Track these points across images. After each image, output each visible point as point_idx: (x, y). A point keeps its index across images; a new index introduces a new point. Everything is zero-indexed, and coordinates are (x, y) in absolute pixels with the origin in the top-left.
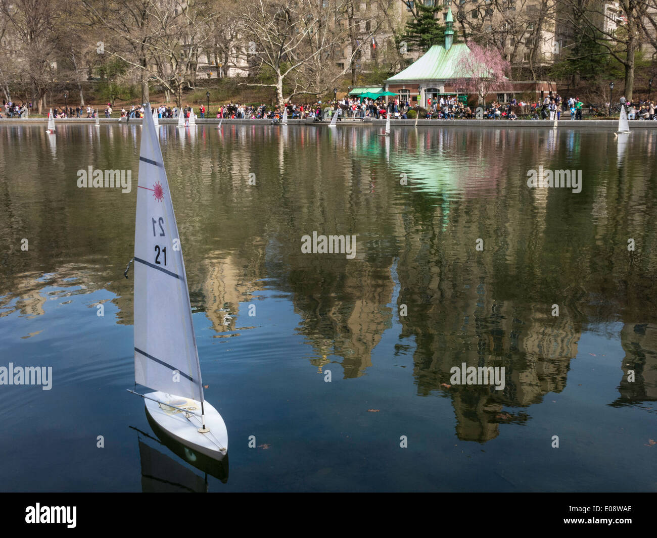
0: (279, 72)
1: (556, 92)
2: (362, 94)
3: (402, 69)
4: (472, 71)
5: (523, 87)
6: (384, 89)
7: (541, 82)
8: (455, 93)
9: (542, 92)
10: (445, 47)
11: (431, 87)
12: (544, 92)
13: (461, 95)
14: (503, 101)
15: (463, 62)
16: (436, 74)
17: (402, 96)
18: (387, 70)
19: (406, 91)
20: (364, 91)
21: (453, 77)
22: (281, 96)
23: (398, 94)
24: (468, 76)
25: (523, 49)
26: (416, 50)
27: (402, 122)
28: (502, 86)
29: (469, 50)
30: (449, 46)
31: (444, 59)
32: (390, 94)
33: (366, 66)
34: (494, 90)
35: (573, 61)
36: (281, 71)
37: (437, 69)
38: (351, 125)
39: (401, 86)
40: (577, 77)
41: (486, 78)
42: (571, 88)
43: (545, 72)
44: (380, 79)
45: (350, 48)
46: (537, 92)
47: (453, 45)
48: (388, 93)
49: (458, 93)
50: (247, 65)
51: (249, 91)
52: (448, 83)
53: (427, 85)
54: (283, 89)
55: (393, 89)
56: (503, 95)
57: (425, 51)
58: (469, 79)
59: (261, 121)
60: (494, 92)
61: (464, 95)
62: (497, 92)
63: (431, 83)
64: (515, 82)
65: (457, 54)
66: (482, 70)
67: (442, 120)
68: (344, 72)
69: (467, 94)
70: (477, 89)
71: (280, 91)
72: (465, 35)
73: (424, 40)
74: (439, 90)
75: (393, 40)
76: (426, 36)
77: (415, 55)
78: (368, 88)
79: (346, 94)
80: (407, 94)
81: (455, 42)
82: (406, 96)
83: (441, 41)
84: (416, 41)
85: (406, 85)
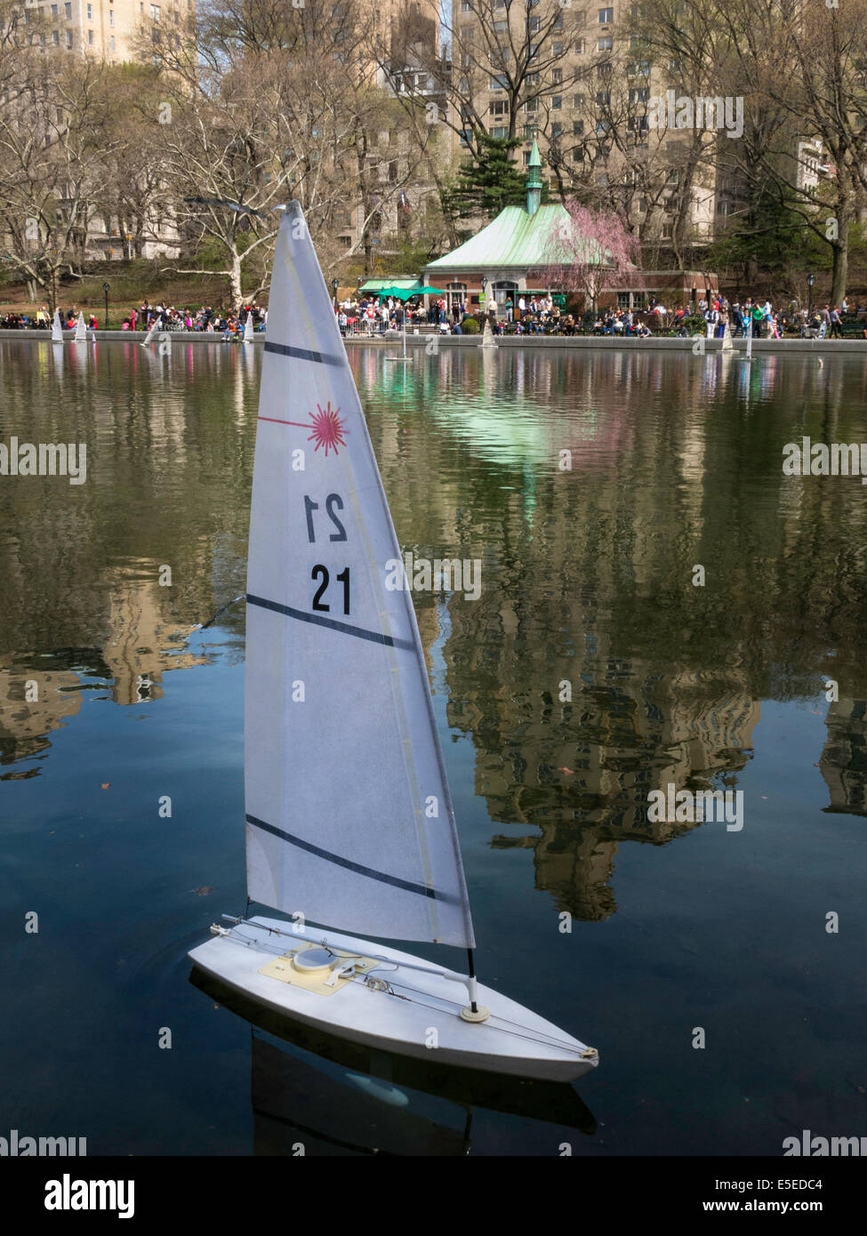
0: (234, 249)
1: (717, 292)
2: (383, 289)
3: (453, 247)
4: (575, 252)
5: (660, 281)
6: (421, 282)
7: (691, 273)
8: (544, 290)
9: (694, 290)
10: (527, 210)
11: (503, 279)
12: (698, 291)
13: (556, 293)
14: (628, 306)
15: (559, 237)
16: (511, 257)
17: (453, 294)
18: (425, 250)
19: (459, 286)
20: (387, 285)
21: (541, 262)
22: (238, 291)
23: (446, 291)
24: (568, 261)
25: (661, 216)
26: (475, 215)
28: (626, 279)
29: (568, 217)
30: (535, 208)
31: (526, 231)
32: (433, 291)
33: (391, 242)
34: (614, 287)
35: (746, 238)
36: (238, 248)
37: (512, 249)
38: (363, 344)
39: (452, 277)
40: (753, 266)
41: (599, 265)
42: (743, 284)
43: (697, 257)
44: (415, 266)
45: (361, 210)
46: (686, 290)
47: (542, 207)
48: (428, 290)
49: (549, 291)
50: (178, 238)
51: (180, 284)
52: (533, 273)
53: (497, 276)
54: (242, 279)
55: (438, 283)
56: (628, 294)
57: (492, 217)
58: (567, 268)
59: (202, 336)
60: (611, 290)
61: (560, 294)
62: (616, 290)
63: (503, 273)
64: (648, 273)
65: (548, 222)
66: (593, 253)
67: (523, 336)
68: (350, 252)
69: (565, 293)
70: (582, 284)
71: (236, 284)
72: (562, 191)
73: (490, 197)
74: (517, 285)
75: (437, 197)
76: (493, 191)
77: (474, 223)
78: (393, 280)
79: (354, 290)
80: (462, 291)
81: (545, 201)
82: (460, 294)
83: (521, 200)
84: (478, 199)
85: (460, 277)
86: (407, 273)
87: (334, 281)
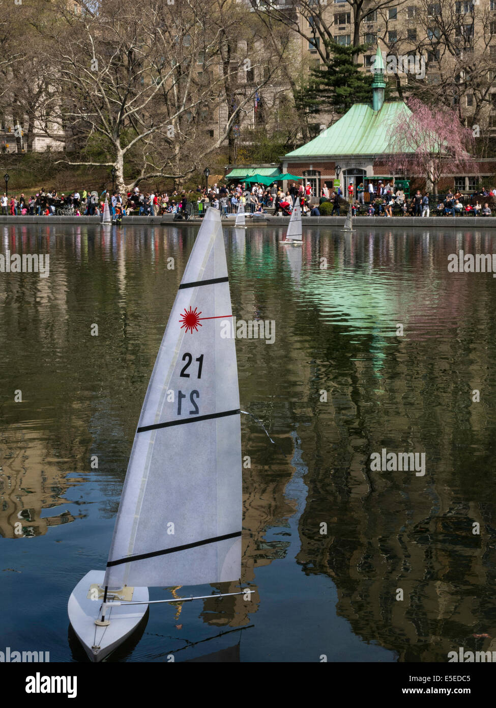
0: (118, 143)
2: (247, 177)
3: (305, 140)
4: (417, 143)
6: (280, 170)
8: (389, 176)
10: (372, 107)
11: (353, 167)
13: (399, 178)
14: (464, 189)
15: (402, 130)
16: (359, 148)
18: (281, 141)
19: (314, 173)
20: (250, 172)
21: (387, 151)
22: (121, 180)
23: (302, 177)
24: (411, 151)
26: (326, 111)
27: (313, 221)
28: (461, 166)
29: (409, 112)
30: (380, 105)
31: (371, 125)
32: (290, 177)
33: (250, 134)
34: (451, 172)
36: (121, 143)
37: (360, 140)
39: (307, 165)
41: (438, 154)
44: (273, 155)
45: (225, 108)
47: (385, 104)
48: (287, 176)
49: (394, 176)
50: (61, 133)
51: (68, 173)
52: (379, 161)
53: (347, 164)
54: (124, 169)
55: (295, 170)
56: (463, 179)
57: (342, 112)
58: (412, 155)
59: (91, 220)
60: (449, 175)
61: (403, 179)
62: (453, 175)
63: (353, 161)
64: (481, 160)
65: (392, 117)
66: (431, 144)
67: (375, 217)
68: (217, 145)
69: (408, 178)
70: (425, 170)
71: (120, 173)
72: (400, 89)
73: (339, 96)
74: (365, 172)
75: (291, 95)
76: (343, 90)
77: (324, 118)
78: (256, 168)
79: (221, 177)
80: (317, 177)
81: (388, 99)
82: (315, 180)
83: (367, 98)
84: (329, 97)
85: (314, 165)
86: (266, 162)
87: (205, 171)
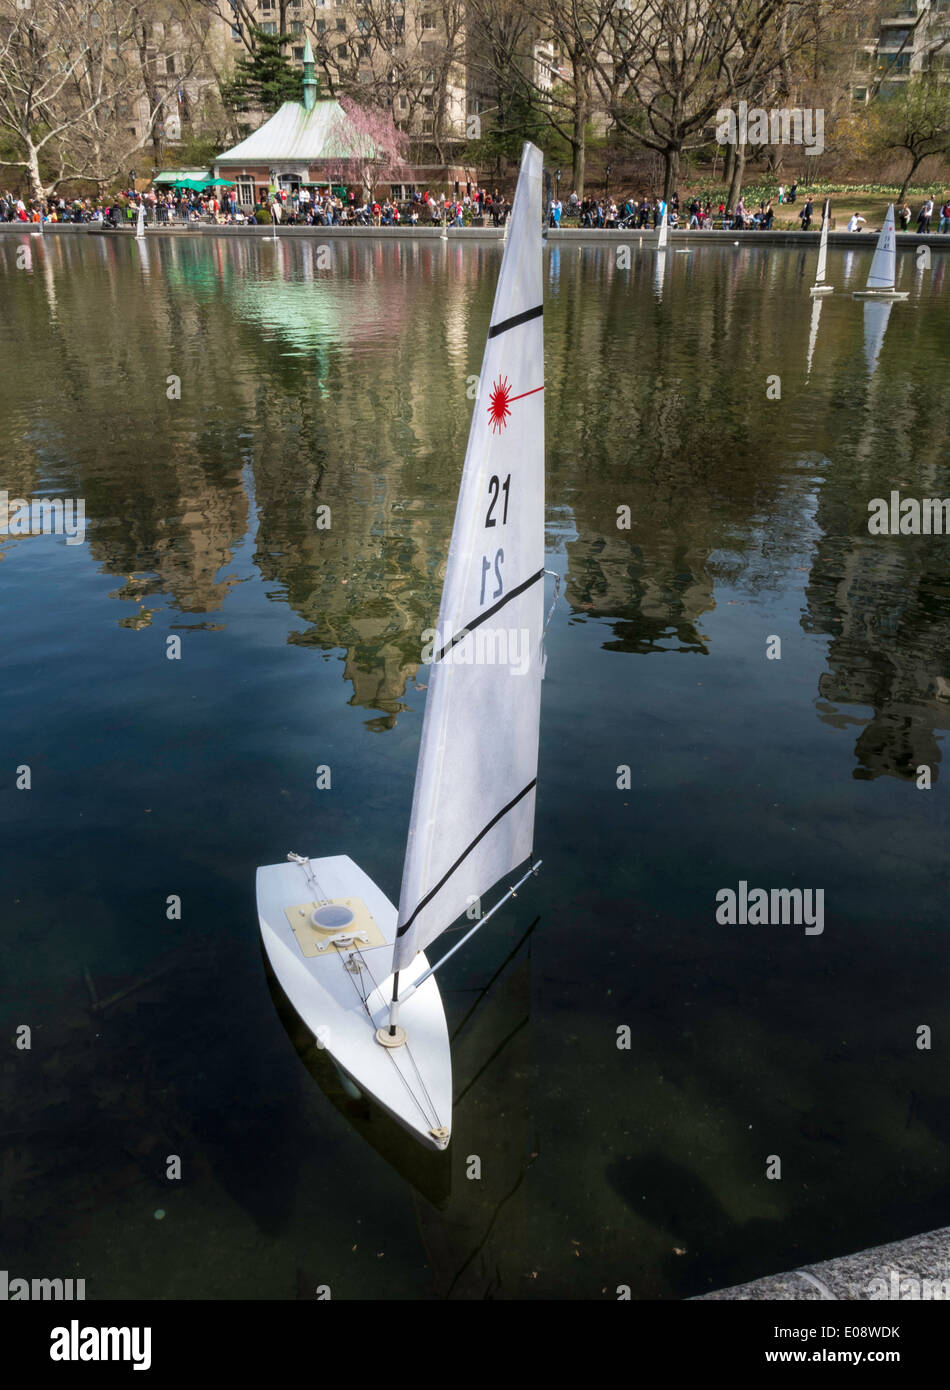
0: (29, 140)
1: (476, 185)
2: (177, 181)
3: (235, 141)
4: (352, 147)
5: (429, 175)
6: (212, 174)
7: (455, 168)
8: (326, 183)
9: (457, 183)
10: (304, 106)
11: (288, 172)
12: (460, 184)
13: (336, 186)
14: (401, 197)
15: (336, 131)
16: (294, 151)
17: (243, 186)
18: (211, 142)
19: (247, 178)
20: (180, 177)
21: (322, 156)
22: (38, 182)
23: (236, 183)
24: (347, 156)
25: (421, 112)
26: (255, 110)
27: (250, 230)
28: (397, 173)
29: (343, 113)
30: (312, 104)
31: (304, 126)
32: (223, 183)
34: (388, 180)
35: (498, 136)
36: (33, 139)
37: (294, 143)
38: (166, 234)
40: (504, 160)
41: (374, 159)
42: (495, 178)
43: (458, 152)
44: (204, 156)
45: (146, 102)
46: (450, 183)
47: (318, 103)
48: (219, 181)
49: (331, 183)
52: (315, 166)
53: (282, 169)
54: (40, 170)
55: (227, 175)
56: (400, 187)
57: (272, 111)
58: (346, 161)
60: (386, 183)
61: (340, 186)
62: (389, 183)
63: (287, 166)
64: (417, 167)
65: (325, 119)
66: (366, 148)
68: (141, 144)
70: (360, 177)
71: (35, 175)
72: (332, 88)
73: (268, 92)
74: (301, 178)
75: (216, 90)
76: (271, 86)
77: (252, 118)
78: (185, 172)
79: (148, 181)
80: (251, 183)
81: (320, 98)
82: (249, 186)
83: (297, 95)
84: (257, 93)
85: (247, 169)
86: (196, 165)
87: (131, 173)
